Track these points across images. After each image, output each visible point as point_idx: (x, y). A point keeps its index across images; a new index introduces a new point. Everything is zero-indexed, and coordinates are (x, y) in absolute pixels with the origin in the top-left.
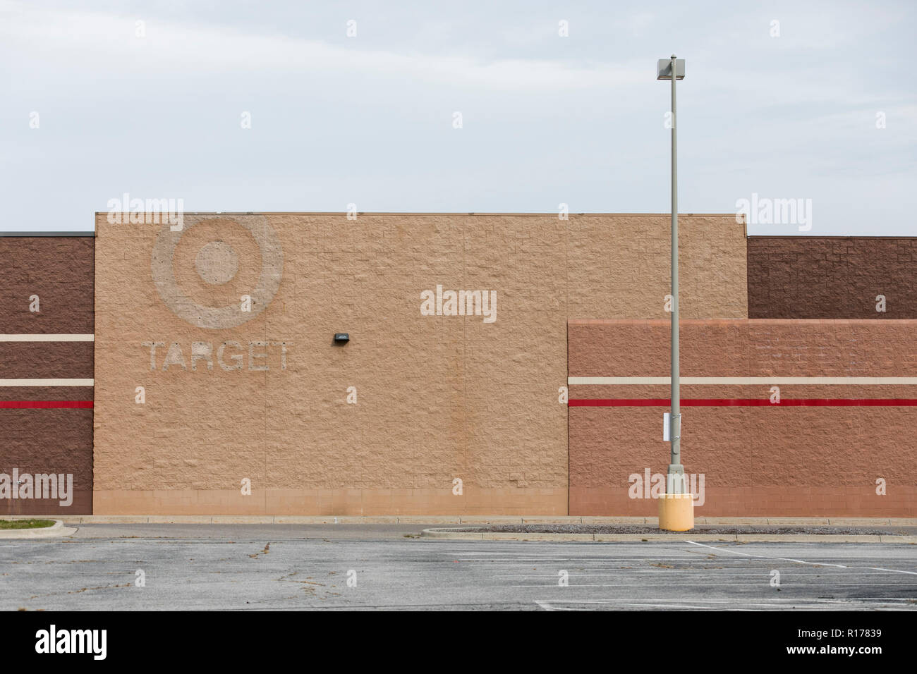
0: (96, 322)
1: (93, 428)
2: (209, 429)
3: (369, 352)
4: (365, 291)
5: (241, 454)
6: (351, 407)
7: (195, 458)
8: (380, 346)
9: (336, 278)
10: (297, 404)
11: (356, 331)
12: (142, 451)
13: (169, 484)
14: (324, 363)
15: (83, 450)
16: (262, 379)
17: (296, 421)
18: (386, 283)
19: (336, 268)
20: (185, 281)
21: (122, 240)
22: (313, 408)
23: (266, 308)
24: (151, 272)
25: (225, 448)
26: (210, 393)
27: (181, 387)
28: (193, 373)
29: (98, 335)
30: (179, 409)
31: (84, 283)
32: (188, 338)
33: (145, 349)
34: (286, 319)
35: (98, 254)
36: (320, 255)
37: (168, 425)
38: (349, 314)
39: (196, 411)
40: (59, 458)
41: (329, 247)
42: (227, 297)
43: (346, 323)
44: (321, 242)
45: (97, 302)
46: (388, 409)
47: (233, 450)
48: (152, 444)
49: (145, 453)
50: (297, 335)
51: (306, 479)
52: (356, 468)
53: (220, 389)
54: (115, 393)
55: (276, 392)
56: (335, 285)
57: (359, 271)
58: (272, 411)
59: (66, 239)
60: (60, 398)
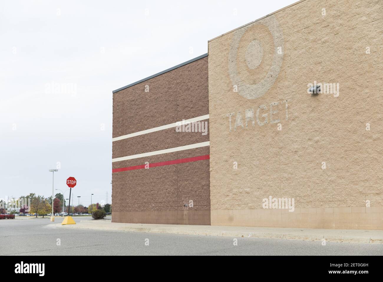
1: (210, 171)
2: (254, 167)
4: (328, 49)
5: (269, 183)
6: (323, 142)
9: (312, 45)
10: (295, 144)
12: (228, 184)
13: (239, 205)
14: (308, 111)
15: (207, 185)
17: (295, 157)
18: (340, 40)
19: (311, 37)
20: (242, 71)
22: (303, 146)
23: (277, 78)
24: (228, 69)
25: (262, 180)
26: (254, 142)
27: (242, 141)
28: (246, 130)
29: (210, 114)
31: (206, 85)
32: (244, 108)
33: (227, 119)
34: (287, 83)
35: (209, 66)
36: (302, 31)
38: (320, 70)
39: (248, 156)
40: (199, 191)
41: (307, 23)
42: (259, 76)
43: (318, 77)
44: (302, 21)
45: (209, 94)
46: (346, 141)
47: (265, 181)
48: (231, 179)
49: (229, 186)
50: (293, 93)
51: (302, 200)
52: (329, 190)
53: (258, 139)
54: (217, 149)
55: (284, 137)
56: (311, 50)
57: (324, 36)
58: (283, 151)
59: (199, 60)
60: (199, 155)
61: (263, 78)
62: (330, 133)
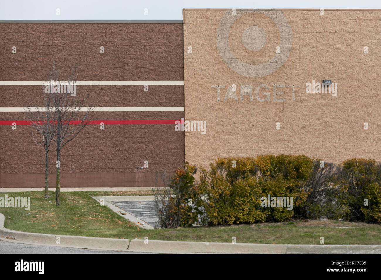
0: (185, 73)
1: (184, 136)
2: (251, 136)
3: (343, 91)
4: (340, 54)
6: (332, 123)
7: (244, 153)
8: (349, 87)
9: (323, 47)
10: (302, 121)
11: (335, 79)
12: (213, 149)
14: (317, 97)
15: (178, 149)
16: (281, 107)
17: (302, 131)
18: (352, 51)
19: (323, 41)
20: (236, 49)
21: (199, 25)
22: (311, 123)
23: (283, 65)
24: (216, 44)
25: (261, 147)
26: (251, 115)
27: (235, 111)
28: (242, 103)
29: (186, 81)
30: (233, 124)
31: (177, 51)
32: (239, 83)
33: (214, 89)
34: (294, 72)
35: (185, 34)
36: (313, 34)
37: (228, 134)
38: (331, 68)
39: (244, 126)
40: (165, 154)
41: (319, 29)
42: (260, 59)
43: (329, 74)
44: (314, 26)
45: (185, 62)
46: (354, 124)
47: (265, 148)
48: (218, 145)
49: (214, 150)
50: (301, 81)
52: (337, 158)
53: (257, 113)
54: (196, 115)
55: (290, 114)
56: (322, 51)
57: (336, 43)
58: (288, 126)
59: (166, 24)
60: (164, 118)
61: (265, 62)
62: (339, 116)
